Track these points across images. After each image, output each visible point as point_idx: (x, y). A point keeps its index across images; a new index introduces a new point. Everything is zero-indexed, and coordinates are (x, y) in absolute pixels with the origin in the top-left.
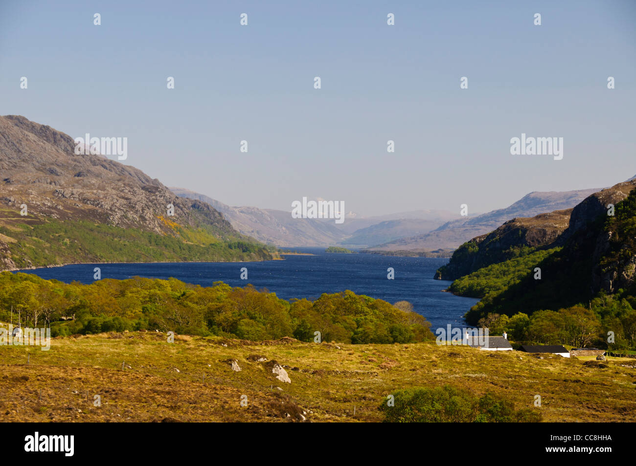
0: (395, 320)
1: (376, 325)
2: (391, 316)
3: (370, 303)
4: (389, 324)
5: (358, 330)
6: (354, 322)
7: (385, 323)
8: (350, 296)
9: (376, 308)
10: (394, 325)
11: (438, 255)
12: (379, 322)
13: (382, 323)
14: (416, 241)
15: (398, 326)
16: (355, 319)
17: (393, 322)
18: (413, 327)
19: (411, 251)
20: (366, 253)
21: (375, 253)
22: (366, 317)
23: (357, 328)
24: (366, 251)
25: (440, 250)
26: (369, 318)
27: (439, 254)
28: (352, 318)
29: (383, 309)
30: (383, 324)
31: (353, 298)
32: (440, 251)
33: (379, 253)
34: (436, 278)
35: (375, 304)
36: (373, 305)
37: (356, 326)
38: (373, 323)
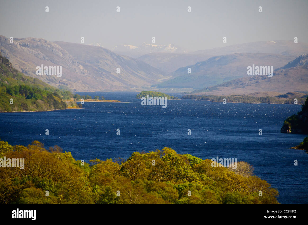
0: (229, 187)
1: (204, 194)
2: (224, 181)
3: (196, 165)
4: (222, 192)
5: (181, 200)
6: (175, 190)
7: (216, 191)
8: (169, 155)
9: (204, 171)
10: (229, 193)
11: (286, 101)
12: (208, 190)
13: (212, 191)
14: (257, 82)
15: (233, 195)
16: (177, 186)
17: (227, 189)
18: (253, 196)
19: (249, 96)
20: (190, 98)
21: (203, 99)
22: (192, 183)
23: (179, 198)
24: (191, 96)
25: (289, 93)
26: (195, 185)
27: (288, 99)
28: (172, 184)
29: (213, 173)
30: (214, 192)
31: (173, 158)
32: (289, 95)
33: (207, 99)
34: (284, 130)
35: (203, 166)
36: (200, 168)
37: (177, 195)
38: (200, 191)
